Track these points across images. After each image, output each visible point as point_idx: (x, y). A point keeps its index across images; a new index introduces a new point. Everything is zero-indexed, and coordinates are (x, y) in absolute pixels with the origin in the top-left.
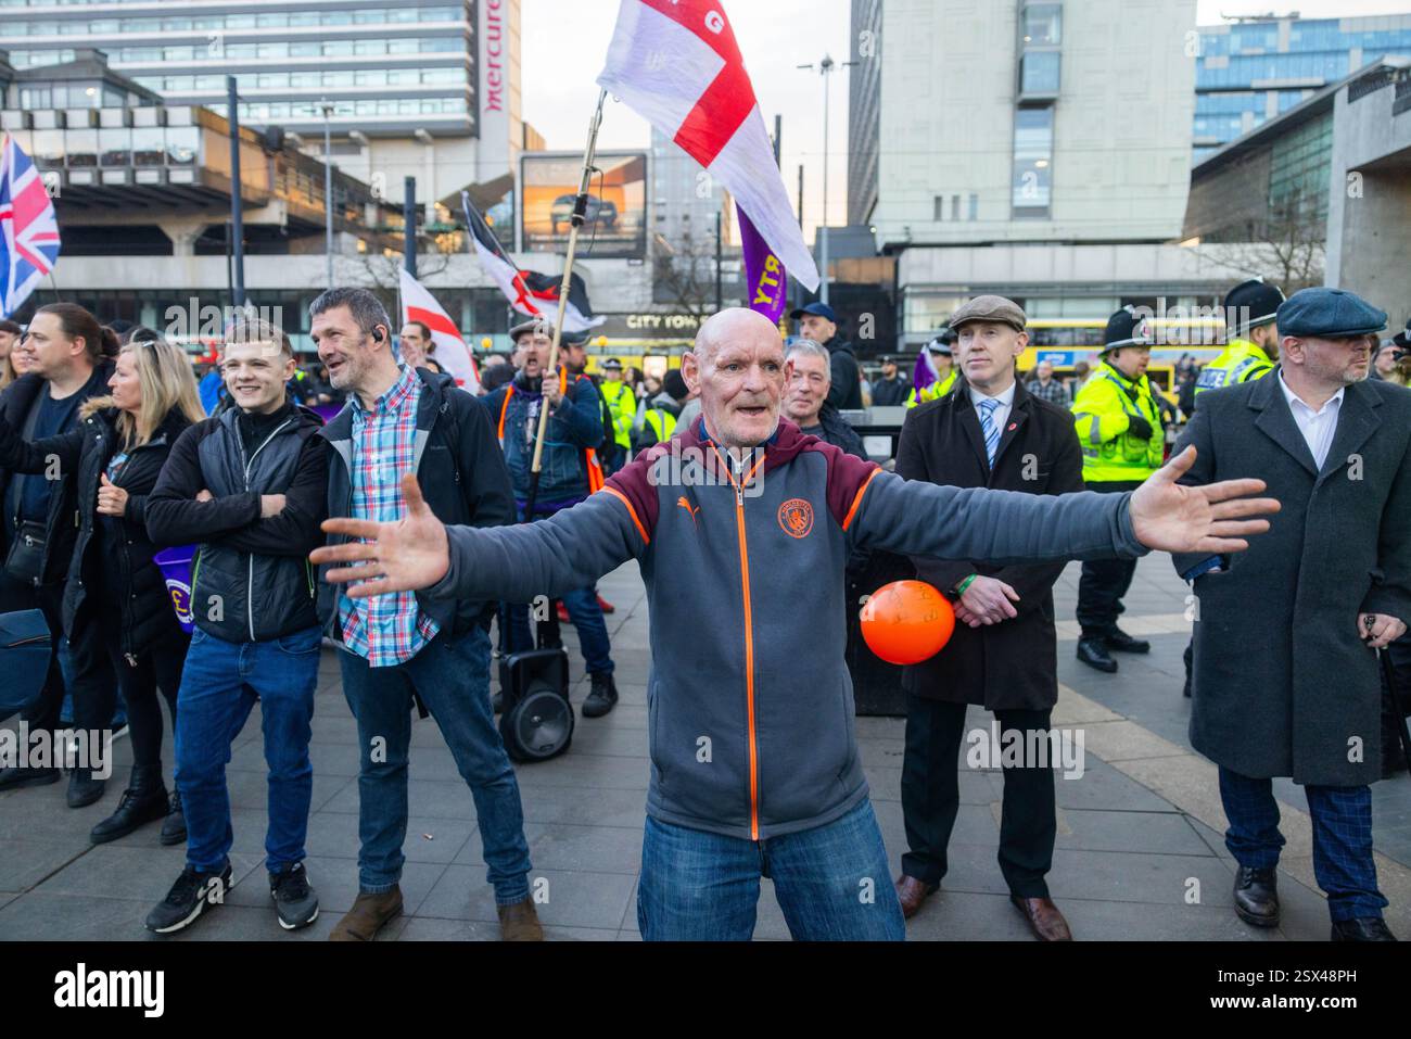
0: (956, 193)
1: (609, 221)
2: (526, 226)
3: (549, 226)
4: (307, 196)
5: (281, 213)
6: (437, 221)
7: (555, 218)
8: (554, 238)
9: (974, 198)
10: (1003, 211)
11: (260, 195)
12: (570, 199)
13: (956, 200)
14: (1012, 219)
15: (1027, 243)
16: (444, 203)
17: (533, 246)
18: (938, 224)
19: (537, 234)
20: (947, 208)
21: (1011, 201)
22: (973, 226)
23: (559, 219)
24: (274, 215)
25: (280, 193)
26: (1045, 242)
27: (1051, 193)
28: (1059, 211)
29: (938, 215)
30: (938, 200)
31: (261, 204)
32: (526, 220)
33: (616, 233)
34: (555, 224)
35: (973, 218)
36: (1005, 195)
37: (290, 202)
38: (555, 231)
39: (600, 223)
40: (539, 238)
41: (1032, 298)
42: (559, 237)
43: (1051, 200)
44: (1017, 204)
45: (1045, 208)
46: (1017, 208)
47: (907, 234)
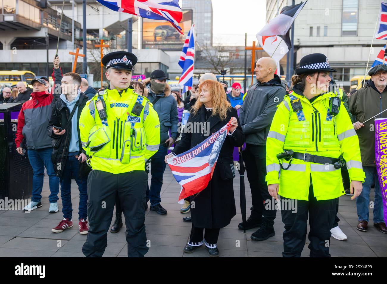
0: (319, 26)
1: (177, 36)
2: (144, 38)
3: (153, 38)
4: (55, 26)
5: (46, 33)
6: (104, 36)
7: (155, 35)
8: (155, 43)
9: (326, 27)
10: (339, 33)
11: (38, 25)
12: (162, 27)
13: (318, 28)
14: (341, 36)
15: (348, 45)
16: (106, 29)
17: (146, 46)
18: (311, 37)
19: (148, 41)
20: (315, 31)
21: (342, 29)
22: (326, 39)
23: (157, 35)
24: (43, 34)
25: (45, 25)
26: (355, 45)
27: (358, 26)
28: (360, 33)
29: (311, 34)
30: (311, 28)
31: (38, 30)
32: (144, 35)
33: (180, 41)
34: (155, 37)
35: (325, 35)
36: (339, 26)
37: (49, 28)
38: (155, 40)
39: (174, 37)
40: (149, 43)
41: (353, 68)
42: (157, 43)
43: (358, 29)
44: (343, 30)
45: (356, 31)
46: (343, 31)
47: (299, 42)
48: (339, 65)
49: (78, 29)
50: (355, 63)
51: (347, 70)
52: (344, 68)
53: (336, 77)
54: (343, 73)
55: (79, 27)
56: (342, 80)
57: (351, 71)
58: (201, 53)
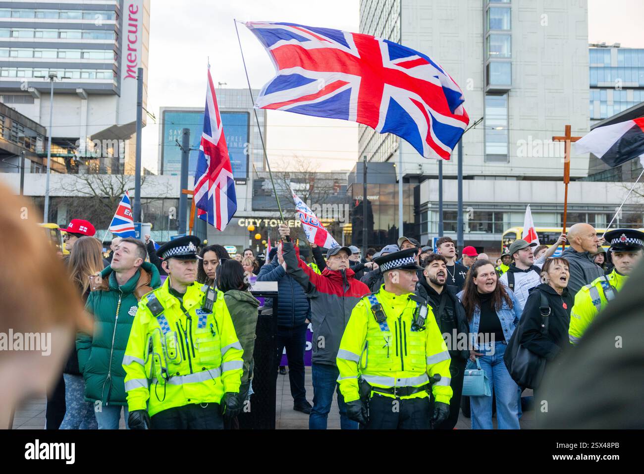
10: (481, 157)
14: (485, 162)
15: (495, 177)
16: (92, 138)
21: (485, 151)
26: (506, 177)
27: (508, 147)
28: (513, 158)
36: (481, 147)
43: (509, 151)
44: (488, 152)
45: (505, 156)
46: (488, 155)
47: (420, 169)
48: (486, 207)
49: (41, 137)
50: (510, 205)
51: (499, 216)
52: (494, 212)
53: (482, 227)
54: (493, 221)
55: (43, 133)
56: (492, 232)
57: (505, 218)
58: (263, 183)
